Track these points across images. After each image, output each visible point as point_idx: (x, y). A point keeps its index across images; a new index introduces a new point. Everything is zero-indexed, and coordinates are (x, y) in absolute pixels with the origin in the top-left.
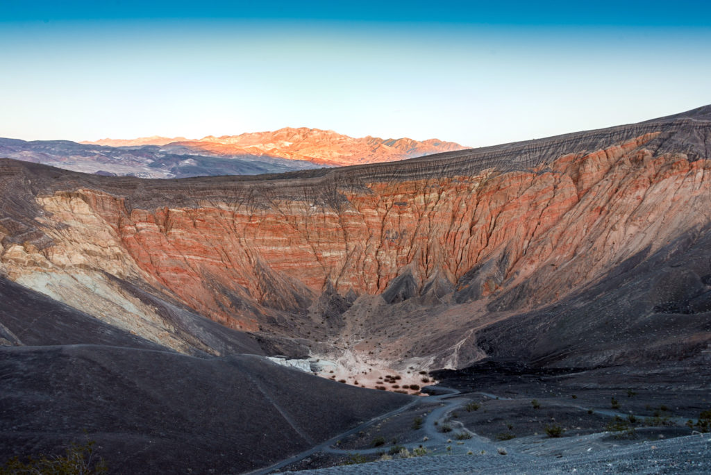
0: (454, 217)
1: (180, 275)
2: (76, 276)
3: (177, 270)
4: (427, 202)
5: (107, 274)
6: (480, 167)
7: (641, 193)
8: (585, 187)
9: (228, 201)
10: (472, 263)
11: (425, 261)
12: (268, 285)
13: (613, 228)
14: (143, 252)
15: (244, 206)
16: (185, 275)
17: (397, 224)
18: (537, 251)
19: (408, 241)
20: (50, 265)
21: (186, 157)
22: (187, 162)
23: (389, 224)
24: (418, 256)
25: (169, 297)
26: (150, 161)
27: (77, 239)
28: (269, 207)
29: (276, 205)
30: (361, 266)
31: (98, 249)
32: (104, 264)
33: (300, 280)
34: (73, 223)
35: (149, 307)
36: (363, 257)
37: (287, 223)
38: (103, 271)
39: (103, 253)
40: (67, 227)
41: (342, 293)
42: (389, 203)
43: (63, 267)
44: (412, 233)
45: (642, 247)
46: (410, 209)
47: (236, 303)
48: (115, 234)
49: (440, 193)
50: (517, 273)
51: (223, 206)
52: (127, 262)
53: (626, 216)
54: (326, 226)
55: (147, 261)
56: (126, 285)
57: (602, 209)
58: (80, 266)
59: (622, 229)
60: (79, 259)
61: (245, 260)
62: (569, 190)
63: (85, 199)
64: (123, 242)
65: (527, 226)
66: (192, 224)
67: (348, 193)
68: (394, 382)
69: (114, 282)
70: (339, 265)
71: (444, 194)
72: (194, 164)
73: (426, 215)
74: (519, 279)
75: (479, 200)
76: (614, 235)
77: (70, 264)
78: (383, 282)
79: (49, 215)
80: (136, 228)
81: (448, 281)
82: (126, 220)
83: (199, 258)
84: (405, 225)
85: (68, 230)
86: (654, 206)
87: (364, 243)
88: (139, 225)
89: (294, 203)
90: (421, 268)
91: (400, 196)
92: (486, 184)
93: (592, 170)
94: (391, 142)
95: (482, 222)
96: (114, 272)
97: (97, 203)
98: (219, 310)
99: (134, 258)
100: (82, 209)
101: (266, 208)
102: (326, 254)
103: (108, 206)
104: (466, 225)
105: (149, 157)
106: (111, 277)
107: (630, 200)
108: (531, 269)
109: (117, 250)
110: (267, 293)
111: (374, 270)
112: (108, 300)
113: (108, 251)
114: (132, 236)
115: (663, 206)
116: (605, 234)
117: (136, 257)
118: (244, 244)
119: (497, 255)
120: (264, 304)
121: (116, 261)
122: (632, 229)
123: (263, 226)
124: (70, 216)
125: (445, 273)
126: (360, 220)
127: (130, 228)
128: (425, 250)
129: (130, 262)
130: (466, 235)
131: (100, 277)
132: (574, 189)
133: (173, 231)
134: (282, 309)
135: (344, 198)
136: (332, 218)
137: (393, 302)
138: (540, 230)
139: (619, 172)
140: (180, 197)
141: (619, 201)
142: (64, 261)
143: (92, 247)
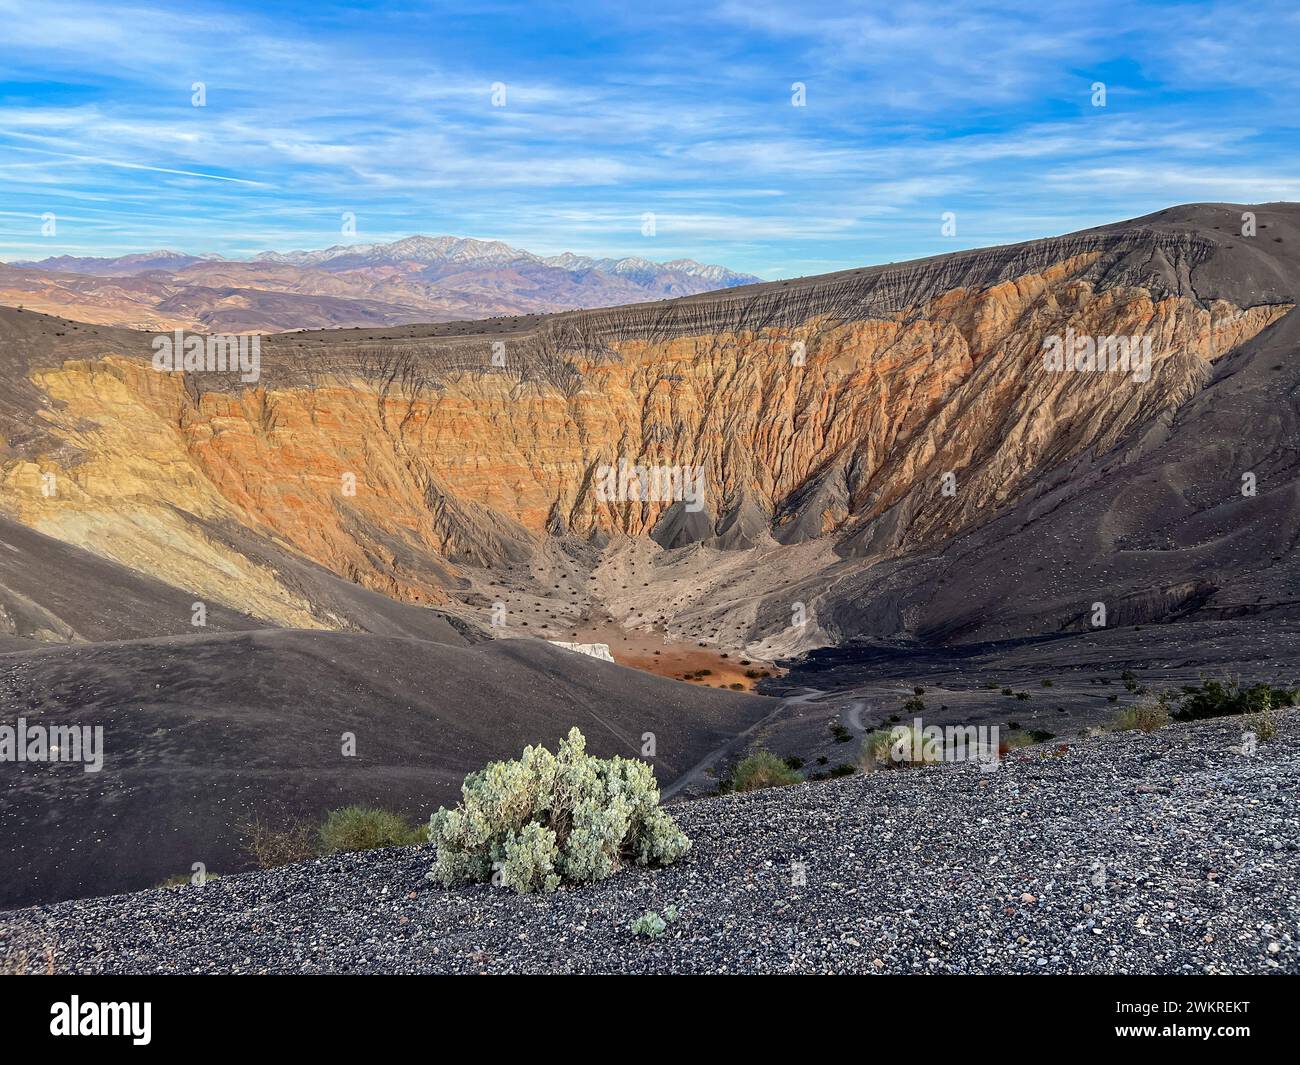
0: (765, 401)
1: (299, 510)
2: (133, 517)
3: (292, 502)
4: (718, 374)
5: (179, 512)
6: (805, 312)
8: (985, 346)
9: (367, 376)
10: (800, 477)
11: (720, 478)
13: (1035, 414)
14: (230, 471)
15: (397, 383)
16: (307, 510)
17: (669, 412)
19: (690, 442)
20: (88, 498)
21: (230, 292)
22: (230, 301)
23: (655, 413)
24: (708, 469)
25: (288, 551)
27: (118, 450)
28: (442, 387)
29: (455, 383)
31: (153, 468)
32: (171, 494)
33: (507, 513)
34: (103, 420)
35: (261, 569)
37: (477, 413)
38: (172, 507)
39: (164, 475)
40: (96, 426)
41: (581, 536)
42: (654, 376)
43: (108, 498)
44: (695, 429)
46: (688, 388)
47: (402, 557)
48: (176, 438)
49: (738, 359)
50: (878, 492)
51: (358, 384)
52: (205, 489)
54: (545, 419)
55: (237, 487)
56: (219, 532)
58: (138, 497)
60: (136, 485)
61: (408, 481)
62: (958, 350)
63: (118, 375)
64: (193, 453)
65: (890, 414)
66: (309, 419)
67: (579, 359)
68: (700, 680)
69: (195, 526)
70: (573, 487)
71: (745, 360)
72: (243, 305)
73: (719, 398)
74: (881, 503)
75: (806, 368)
77: (120, 495)
78: (652, 514)
79: (59, 405)
80: (213, 427)
81: (762, 509)
82: (192, 412)
83: (326, 479)
85: (100, 434)
87: (613, 447)
88: (218, 422)
89: (486, 378)
90: (714, 489)
91: (672, 364)
92: (818, 341)
93: (994, 318)
95: (815, 407)
96: (189, 508)
97: (138, 383)
98: (374, 570)
99: (214, 482)
100: (116, 392)
101: (437, 387)
102: (550, 468)
103: (156, 388)
104: (787, 413)
106: (189, 518)
109: (186, 468)
110: (452, 538)
112: (196, 559)
113: (171, 469)
114: (207, 441)
117: (218, 480)
118: (401, 453)
119: (842, 463)
120: (449, 558)
121: (188, 488)
123: (435, 421)
124: (96, 406)
125: (754, 497)
127: (200, 427)
128: (719, 459)
129: (207, 488)
130: (788, 431)
131: (170, 517)
132: (966, 349)
133: (278, 431)
134: (481, 566)
135: (573, 369)
136: (556, 404)
137: (672, 546)
139: (1039, 319)
140: (282, 369)
142: (106, 488)
143: (142, 464)
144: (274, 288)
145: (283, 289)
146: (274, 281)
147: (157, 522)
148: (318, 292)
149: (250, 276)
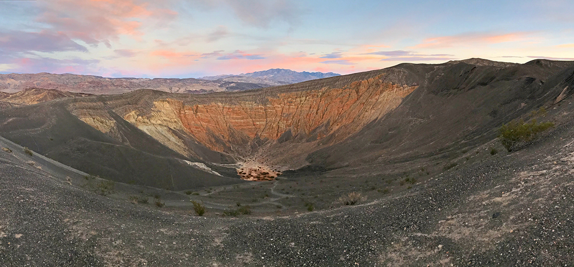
0: (310, 107)
1: (198, 130)
2: (157, 128)
3: (196, 128)
4: (301, 101)
6: (322, 87)
7: (377, 97)
8: (360, 94)
9: (222, 102)
10: (316, 126)
11: (297, 125)
12: (232, 135)
13: (366, 111)
14: (186, 121)
15: (227, 104)
16: (200, 129)
17: (288, 110)
18: (340, 120)
19: (292, 117)
20: (150, 123)
21: (233, 82)
22: (232, 84)
23: (284, 110)
24: (294, 124)
25: (191, 137)
26: (219, 85)
27: (162, 116)
29: (240, 104)
30: (271, 128)
31: (169, 119)
32: (169, 124)
33: (246, 133)
34: (163, 110)
36: (272, 124)
37: (243, 110)
38: (168, 127)
39: (170, 121)
40: (160, 111)
41: (262, 138)
42: (286, 102)
43: (154, 124)
44: (294, 114)
45: (375, 118)
46: (293, 104)
47: (217, 141)
48: (177, 114)
49: (306, 97)
50: (332, 129)
51: (220, 104)
52: (179, 124)
53: (371, 106)
54: (259, 112)
55: (187, 124)
56: (174, 132)
57: (364, 104)
58: (159, 124)
59: (370, 111)
60: (159, 122)
61: (225, 125)
62: (354, 95)
63: (168, 102)
64: (180, 117)
65: (338, 111)
66: (206, 111)
67: (270, 98)
70: (262, 127)
71: (308, 98)
72: (235, 85)
73: (300, 107)
74: (332, 132)
75: (321, 100)
76: (367, 113)
77: (156, 124)
78: (279, 134)
79: (156, 107)
81: (306, 133)
82: (182, 109)
83: (206, 123)
84: (291, 111)
85: (160, 113)
86: (381, 102)
87: (274, 119)
88: (186, 111)
89: (247, 103)
90: (296, 129)
91: (290, 99)
92: (324, 93)
93: (362, 88)
94: (313, 74)
95: (321, 109)
96: (172, 127)
97: (172, 103)
98: (210, 143)
99: (182, 122)
100: (167, 105)
101: (235, 104)
102: (258, 123)
103: (176, 105)
104: (315, 110)
105: (219, 83)
106: (170, 129)
107: (374, 100)
108: (337, 127)
109: (175, 120)
110: (231, 138)
111: (276, 129)
113: (172, 120)
114: (183, 115)
115: (383, 102)
116: (364, 113)
118: (225, 118)
119: (325, 122)
120: (230, 142)
121: (174, 123)
122: (373, 111)
123: (234, 112)
124: (162, 108)
125: (305, 130)
126: (273, 109)
127: (182, 112)
128: (298, 121)
129: (180, 124)
130: (315, 115)
131: (166, 128)
132: (356, 95)
133: (198, 113)
135: (267, 100)
136: (261, 108)
137: (281, 142)
138: (343, 111)
139: (371, 89)
140: (204, 101)
141: (370, 100)
142: (154, 122)
143: (167, 119)
144: (242, 81)
145: (243, 81)
146: (242, 80)
147: (163, 130)
148: (250, 82)
149: (237, 79)
